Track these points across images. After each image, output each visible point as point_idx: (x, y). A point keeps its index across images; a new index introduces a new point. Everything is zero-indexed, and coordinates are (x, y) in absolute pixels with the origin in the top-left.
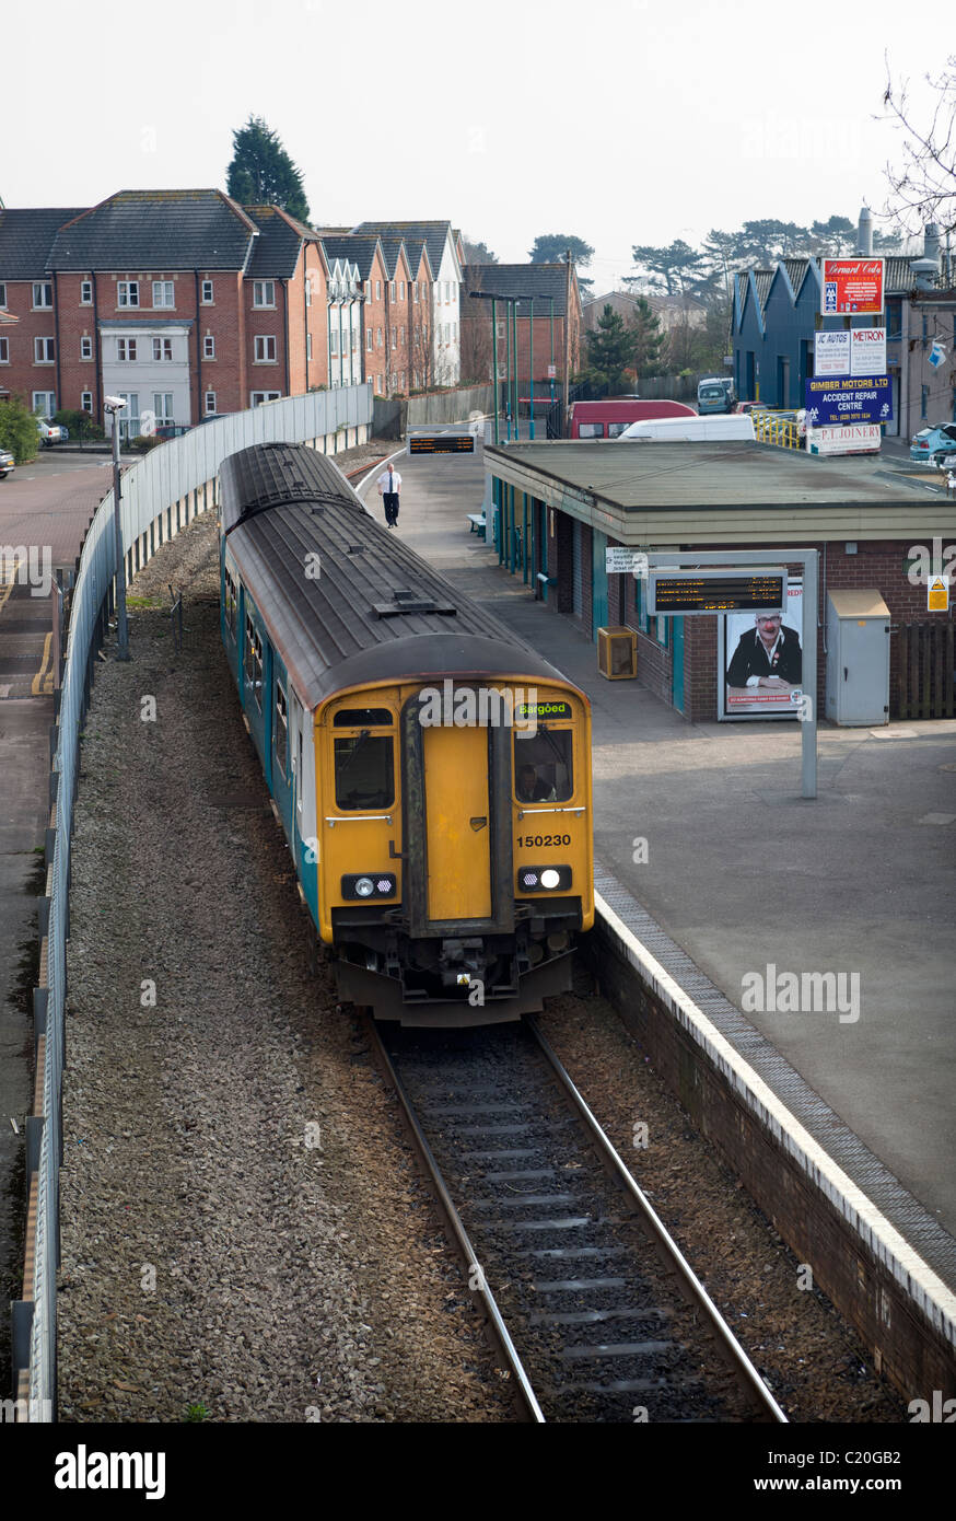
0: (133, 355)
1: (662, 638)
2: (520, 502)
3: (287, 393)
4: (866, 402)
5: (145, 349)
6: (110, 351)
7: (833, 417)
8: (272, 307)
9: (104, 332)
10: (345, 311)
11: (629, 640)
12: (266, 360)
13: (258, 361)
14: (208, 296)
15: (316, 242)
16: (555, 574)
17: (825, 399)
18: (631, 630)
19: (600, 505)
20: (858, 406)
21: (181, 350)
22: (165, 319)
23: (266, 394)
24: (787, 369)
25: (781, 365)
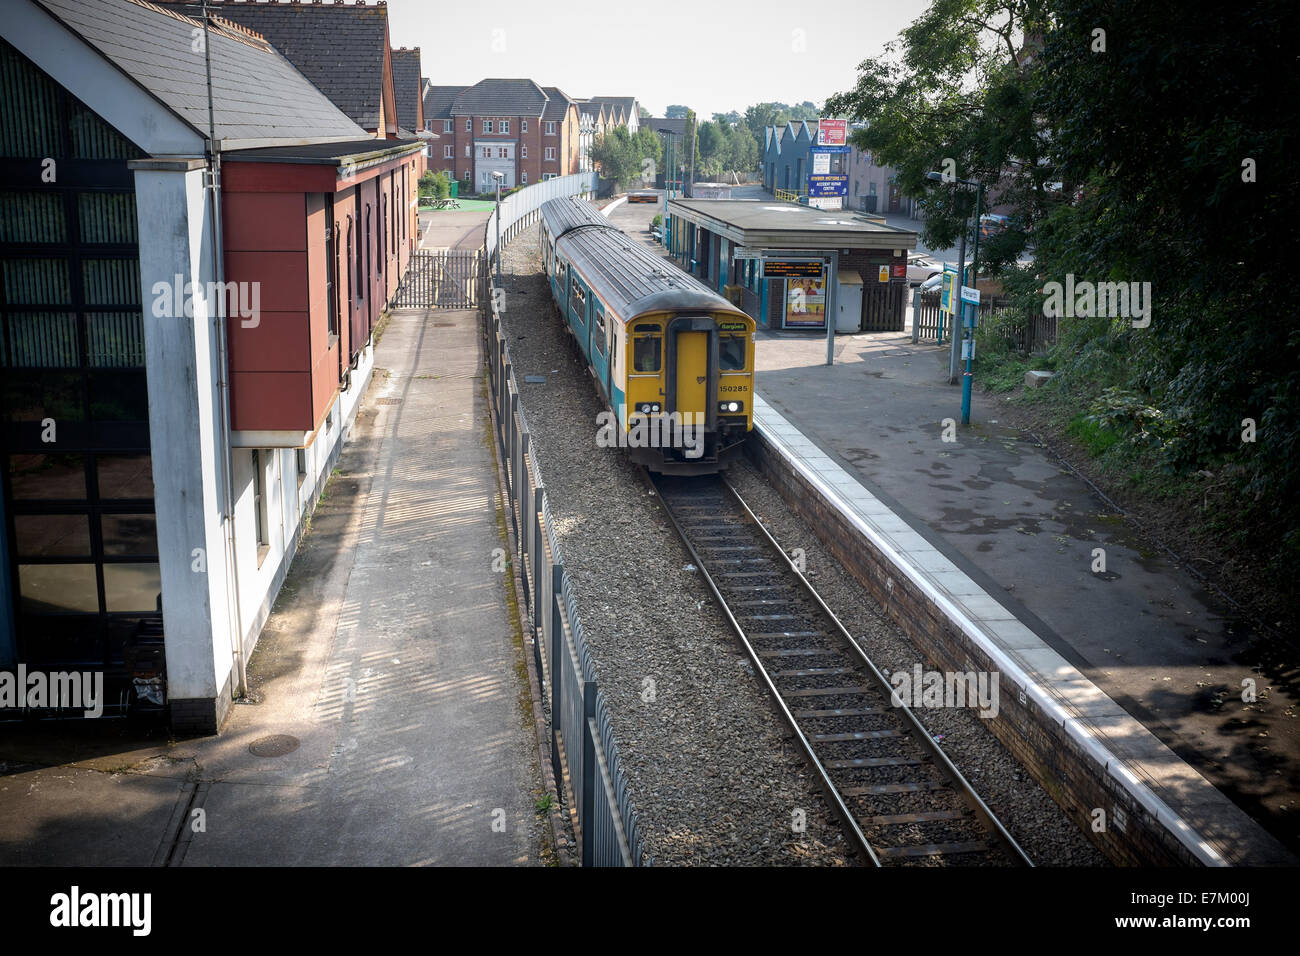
0: (489, 155)
1: (756, 290)
2: (681, 225)
3: (559, 175)
4: (836, 187)
5: (495, 153)
6: (479, 154)
7: (821, 193)
8: (554, 134)
9: (476, 144)
10: (586, 137)
11: (739, 290)
12: (550, 159)
13: (547, 159)
14: (525, 128)
15: (575, 105)
16: (700, 260)
17: (818, 184)
18: (739, 286)
19: (731, 228)
20: (832, 188)
21: (511, 154)
22: (504, 138)
23: (550, 175)
24: (790, 172)
25: (787, 169)
